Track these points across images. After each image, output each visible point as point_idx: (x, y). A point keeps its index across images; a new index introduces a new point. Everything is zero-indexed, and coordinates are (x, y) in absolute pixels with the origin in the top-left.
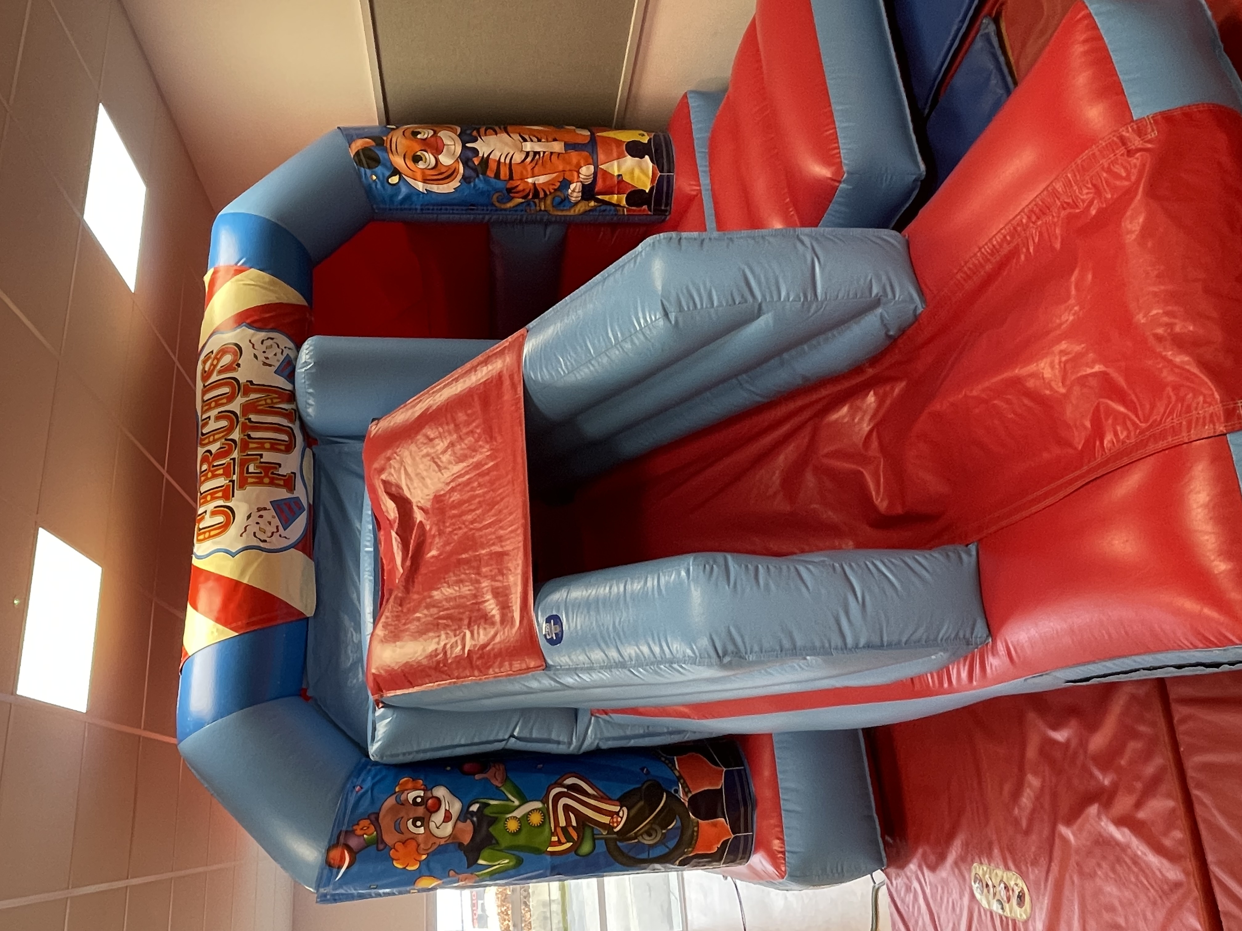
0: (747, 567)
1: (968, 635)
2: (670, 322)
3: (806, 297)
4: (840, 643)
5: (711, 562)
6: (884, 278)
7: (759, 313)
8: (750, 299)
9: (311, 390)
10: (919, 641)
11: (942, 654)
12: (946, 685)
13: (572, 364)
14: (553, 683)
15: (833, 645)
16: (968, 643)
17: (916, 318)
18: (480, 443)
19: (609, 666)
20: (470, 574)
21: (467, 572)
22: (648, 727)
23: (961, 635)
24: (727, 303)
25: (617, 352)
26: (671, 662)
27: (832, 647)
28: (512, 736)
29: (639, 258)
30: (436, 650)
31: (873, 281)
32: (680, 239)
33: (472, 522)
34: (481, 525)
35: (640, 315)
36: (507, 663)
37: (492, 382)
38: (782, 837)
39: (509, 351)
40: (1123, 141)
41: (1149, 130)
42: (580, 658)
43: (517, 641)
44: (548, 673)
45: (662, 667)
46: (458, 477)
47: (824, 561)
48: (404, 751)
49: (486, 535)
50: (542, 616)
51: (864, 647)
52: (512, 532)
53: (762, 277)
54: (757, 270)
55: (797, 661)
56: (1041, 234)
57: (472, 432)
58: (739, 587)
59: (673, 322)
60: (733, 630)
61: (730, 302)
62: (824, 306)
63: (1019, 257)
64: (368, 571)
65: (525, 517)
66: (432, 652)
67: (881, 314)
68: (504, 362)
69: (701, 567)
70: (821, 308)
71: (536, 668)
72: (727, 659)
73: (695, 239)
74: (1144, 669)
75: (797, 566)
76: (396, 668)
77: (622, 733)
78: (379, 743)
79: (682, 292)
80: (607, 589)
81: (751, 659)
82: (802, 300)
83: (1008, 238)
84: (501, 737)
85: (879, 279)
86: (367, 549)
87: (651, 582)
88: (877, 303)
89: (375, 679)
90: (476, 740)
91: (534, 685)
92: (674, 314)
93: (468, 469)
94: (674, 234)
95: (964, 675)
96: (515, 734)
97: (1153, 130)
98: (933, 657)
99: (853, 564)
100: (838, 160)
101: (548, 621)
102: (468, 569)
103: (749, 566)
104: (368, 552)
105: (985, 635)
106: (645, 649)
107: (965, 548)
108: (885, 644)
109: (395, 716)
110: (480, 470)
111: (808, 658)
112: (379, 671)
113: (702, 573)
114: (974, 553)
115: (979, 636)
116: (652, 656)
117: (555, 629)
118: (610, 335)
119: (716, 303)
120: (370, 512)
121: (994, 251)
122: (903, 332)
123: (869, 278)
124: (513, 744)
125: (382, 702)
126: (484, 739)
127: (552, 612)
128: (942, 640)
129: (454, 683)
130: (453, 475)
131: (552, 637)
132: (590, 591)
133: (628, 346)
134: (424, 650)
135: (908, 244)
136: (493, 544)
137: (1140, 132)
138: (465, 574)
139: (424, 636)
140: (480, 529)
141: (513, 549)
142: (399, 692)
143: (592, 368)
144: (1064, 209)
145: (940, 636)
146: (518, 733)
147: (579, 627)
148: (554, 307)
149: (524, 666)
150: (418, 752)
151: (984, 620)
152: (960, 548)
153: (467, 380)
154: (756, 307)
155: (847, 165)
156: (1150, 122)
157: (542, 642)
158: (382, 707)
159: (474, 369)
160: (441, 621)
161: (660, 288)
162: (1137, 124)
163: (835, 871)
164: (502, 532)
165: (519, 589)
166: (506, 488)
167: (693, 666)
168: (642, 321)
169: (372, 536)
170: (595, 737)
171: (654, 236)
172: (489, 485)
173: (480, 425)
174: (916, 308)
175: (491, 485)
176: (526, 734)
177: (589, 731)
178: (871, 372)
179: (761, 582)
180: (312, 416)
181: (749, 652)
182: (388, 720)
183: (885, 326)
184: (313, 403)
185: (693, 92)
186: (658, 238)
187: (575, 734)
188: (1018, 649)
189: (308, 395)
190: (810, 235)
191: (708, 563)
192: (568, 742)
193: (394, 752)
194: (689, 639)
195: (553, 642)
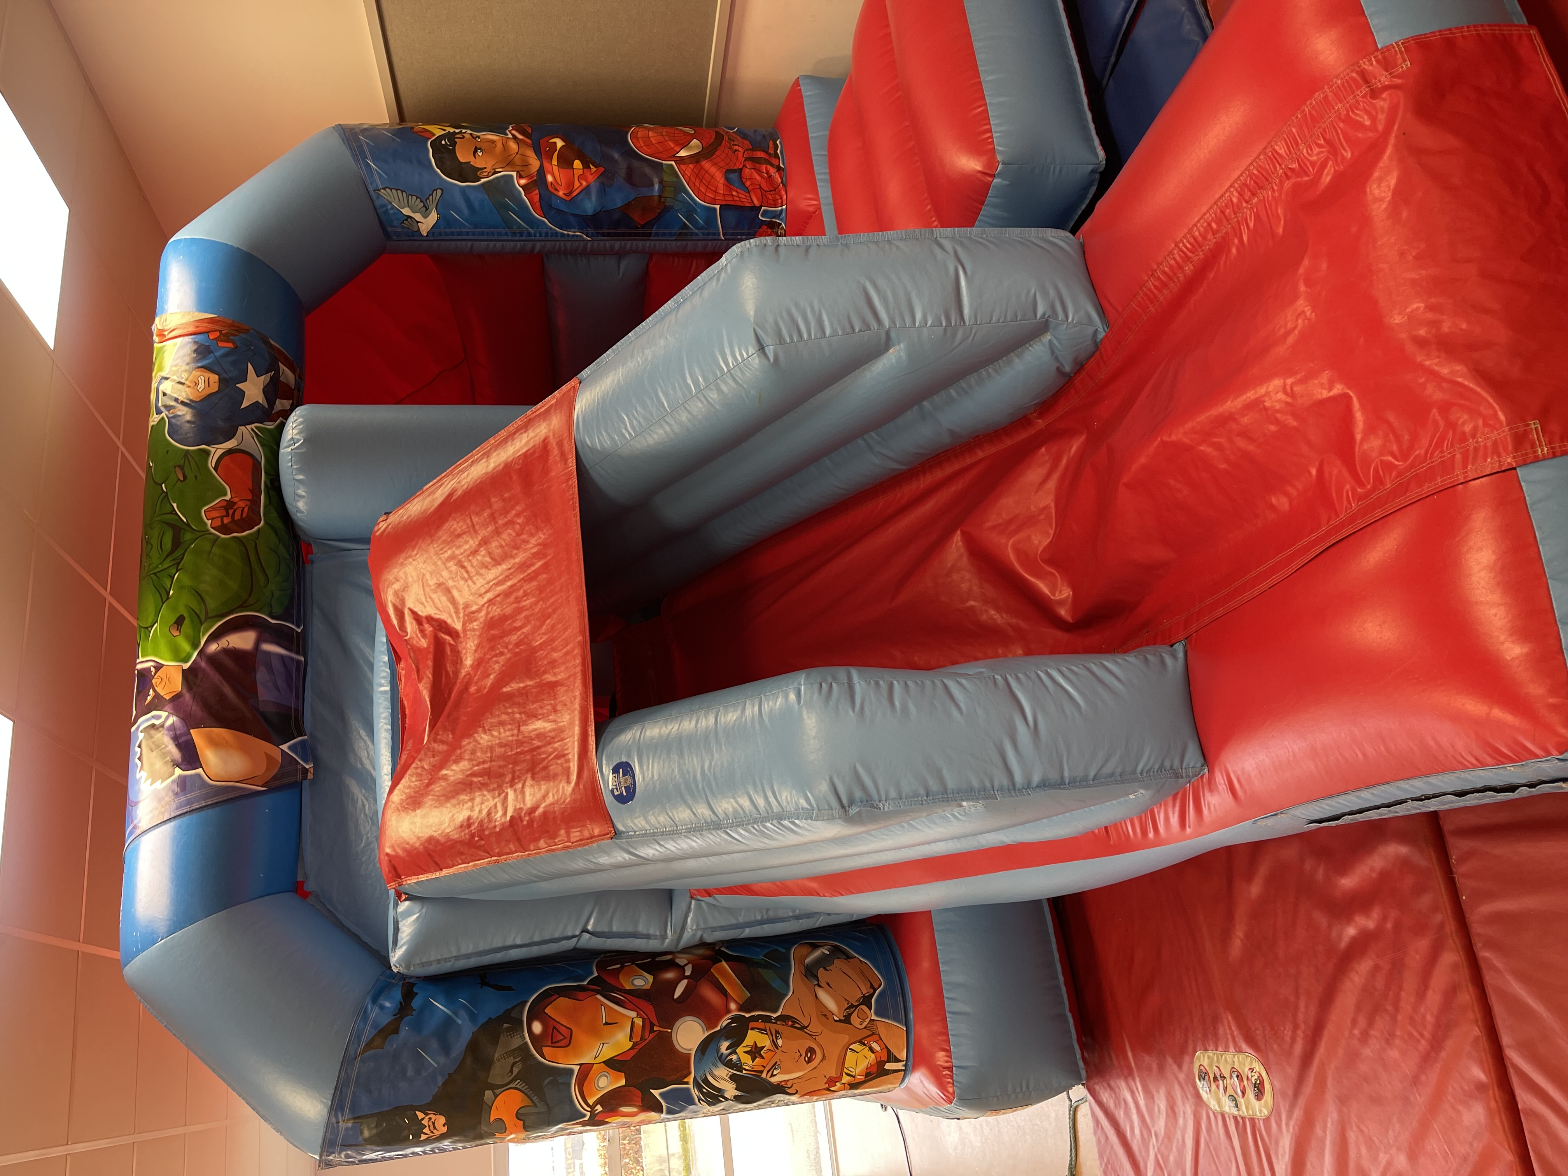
0: (877, 683)
1: (1176, 763)
2: (768, 359)
3: (948, 320)
4: (1005, 782)
5: (830, 680)
6: (1052, 293)
7: (887, 344)
8: (874, 325)
9: (302, 479)
10: (1112, 775)
11: (1143, 791)
12: (1151, 835)
13: (640, 423)
14: (627, 856)
15: (996, 784)
16: (1177, 776)
17: (1097, 346)
18: (524, 537)
19: (697, 829)
20: (513, 713)
21: (510, 711)
22: (768, 910)
23: (1167, 764)
24: (843, 329)
25: (700, 405)
26: (779, 817)
27: (996, 789)
28: (585, 931)
29: (723, 275)
30: (469, 818)
31: (1038, 296)
32: (778, 244)
35: (727, 351)
36: (562, 832)
37: (534, 452)
38: (948, 1048)
39: (556, 410)
40: (1365, 77)
41: (1400, 61)
42: (658, 819)
43: (575, 801)
44: (617, 841)
45: (768, 825)
46: (497, 585)
47: (982, 673)
48: (439, 958)
50: (608, 765)
51: (1037, 786)
52: (567, 653)
53: (889, 294)
54: (882, 283)
55: (949, 809)
56: (1257, 217)
57: (511, 523)
58: (866, 709)
59: (772, 360)
60: (860, 769)
61: (848, 329)
62: (974, 331)
63: (1229, 251)
64: (385, 718)
65: (582, 633)
66: (463, 821)
67: (1050, 341)
68: (549, 425)
69: (816, 686)
70: (970, 335)
71: (602, 835)
72: (853, 810)
73: (799, 245)
74: (1413, 799)
75: (945, 680)
76: (417, 844)
77: (733, 921)
78: (404, 948)
79: (782, 317)
80: (693, 723)
81: (886, 809)
82: (944, 324)
83: (1214, 225)
84: (570, 934)
85: (1045, 293)
86: (383, 689)
87: (751, 710)
88: (1043, 327)
89: (390, 861)
90: (537, 938)
91: (604, 860)
92: (771, 346)
93: (507, 573)
94: (769, 240)
95: (1174, 820)
96: (589, 928)
97: (1404, 61)
98: (1131, 796)
99: (1020, 675)
100: (991, 147)
101: (615, 771)
102: (510, 707)
103: (881, 682)
104: (385, 692)
105: (1199, 765)
106: (745, 803)
107: (1170, 649)
108: (1067, 782)
109: (424, 910)
110: (526, 574)
111: (964, 804)
112: (394, 850)
113: (816, 695)
114: (1181, 655)
115: (1191, 766)
116: (754, 811)
117: (626, 781)
118: (689, 381)
119: (828, 332)
120: (384, 640)
121: (1197, 245)
122: (1080, 366)
123: (1032, 292)
124: (587, 942)
125: (406, 894)
126: (547, 937)
127: (620, 758)
128: (1141, 773)
129: (496, 862)
130: (488, 583)
131: (622, 793)
132: (670, 727)
133: (713, 395)
134: (452, 819)
135: (1083, 250)
136: (545, 672)
137: (1387, 64)
138: (508, 714)
139: (454, 801)
141: (569, 677)
142: (423, 878)
143: (667, 428)
144: (1288, 177)
145: (1139, 768)
146: (593, 927)
147: (656, 778)
148: (614, 347)
149: (586, 834)
150: (457, 958)
151: (1197, 741)
152: (1164, 651)
153: (502, 454)
154: (883, 336)
155: (1001, 152)
156: (1400, 49)
157: (609, 800)
158: (405, 900)
159: (511, 436)
160: (475, 779)
161: (752, 313)
162: (1382, 53)
163: (1018, 1090)
164: (555, 655)
165: (577, 730)
166: (559, 596)
167: (809, 821)
168: (730, 360)
169: (388, 670)
170: (697, 927)
171: (742, 243)
172: (538, 592)
173: (522, 511)
174: (1096, 332)
175: (541, 593)
176: (603, 928)
177: (689, 920)
178: (1041, 423)
179: (897, 703)
180: (303, 513)
181: (884, 798)
182: (415, 916)
183: (1057, 359)
184: (304, 494)
185: (807, 77)
186: (748, 246)
187: (669, 924)
188: (1242, 780)
189: (296, 484)
190: (952, 239)
191: (825, 680)
192: (661, 936)
193: (424, 960)
194: (802, 784)
195: (622, 799)
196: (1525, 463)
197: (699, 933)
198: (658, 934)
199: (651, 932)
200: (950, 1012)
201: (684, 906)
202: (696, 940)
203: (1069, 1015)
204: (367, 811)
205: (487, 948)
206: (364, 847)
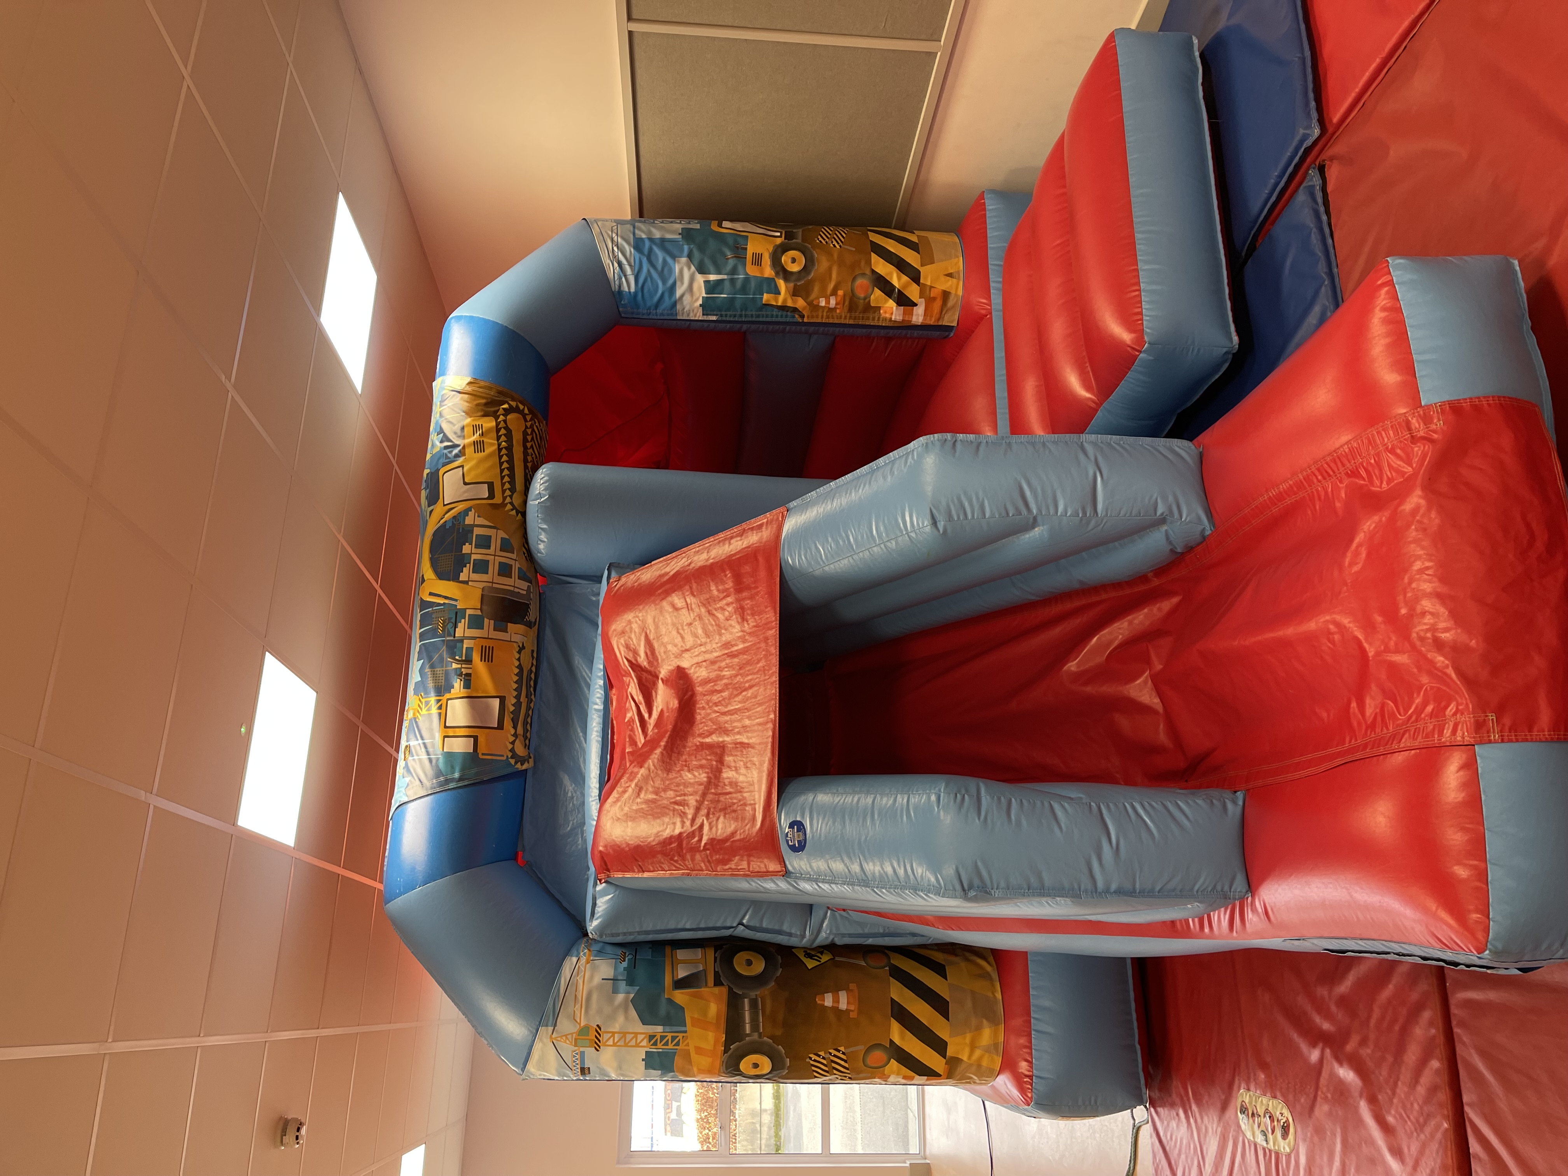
0: (999, 799)
1: (1226, 888)
2: (938, 530)
3: (1084, 513)
4: (1090, 886)
5: (963, 792)
6: (1171, 498)
7: (1034, 524)
8: (1024, 511)
9: (545, 526)
10: (1174, 890)
11: (1199, 903)
12: (1207, 930)
13: (832, 554)
14: (790, 887)
15: (1082, 888)
16: (1226, 897)
17: (1204, 539)
18: (731, 622)
19: (851, 881)
23: (1219, 888)
24: (1000, 514)
25: (880, 549)
26: (914, 887)
27: (1082, 890)
28: (741, 923)
29: (911, 457)
30: (671, 837)
31: (1159, 501)
32: (956, 441)
33: (716, 704)
34: (726, 710)
35: (907, 517)
36: (744, 862)
38: (1030, 1059)
39: (767, 528)
40: (1409, 426)
41: (1435, 419)
42: (822, 867)
43: (758, 837)
44: (786, 877)
45: (907, 892)
47: (1081, 798)
48: (625, 931)
49: (732, 721)
50: (786, 820)
51: (1115, 892)
52: (759, 724)
53: (1039, 490)
54: (1035, 482)
55: (1046, 900)
57: (723, 609)
58: (989, 820)
59: (941, 532)
60: (979, 864)
61: (1004, 513)
62: (1104, 521)
63: (1305, 509)
64: (597, 731)
65: (773, 712)
66: (666, 838)
67: (1166, 531)
68: (761, 536)
69: (952, 796)
70: (1101, 524)
71: (776, 872)
72: (972, 893)
73: (972, 442)
75: (1051, 803)
76: (626, 849)
78: (600, 920)
79: (953, 502)
81: (996, 896)
82: (1080, 516)
83: (1295, 488)
84: (728, 925)
85: (1165, 499)
86: (596, 707)
87: (901, 801)
88: (1162, 521)
89: (601, 857)
90: (702, 925)
91: (771, 886)
92: (942, 523)
93: (715, 646)
94: (949, 436)
95: (1225, 923)
96: (745, 921)
97: (1439, 420)
98: (1189, 906)
99: (1111, 804)
100: (1140, 327)
101: (791, 825)
102: (710, 755)
103: (1002, 798)
104: (596, 710)
105: (1244, 891)
106: (889, 871)
107: (1232, 796)
108: (1138, 891)
109: (617, 892)
110: (730, 651)
111: (1058, 898)
112: (607, 850)
113: (952, 802)
114: (1241, 803)
115: (1238, 890)
116: (895, 878)
117: (798, 836)
118: (875, 535)
119: (988, 515)
120: (601, 667)
121: (1281, 497)
122: (1190, 549)
123: (1154, 498)
124: (741, 931)
125: (606, 880)
126: (711, 925)
127: (796, 817)
128: (1197, 892)
129: (687, 874)
131: (795, 844)
133: (891, 545)
134: (657, 835)
135: (1200, 455)
136: (739, 733)
137: (1426, 419)
138: (708, 760)
139: (658, 820)
140: (724, 714)
141: (759, 744)
142: (629, 876)
143: (853, 561)
145: (1196, 888)
146: (749, 921)
147: (822, 835)
149: (763, 868)
150: (639, 933)
151: (1244, 874)
152: (1227, 794)
153: (720, 552)
154: (1031, 520)
155: (1149, 333)
156: (1437, 410)
157: (784, 848)
158: (604, 884)
160: (677, 807)
161: (930, 494)
162: (1424, 410)
163: (1087, 1102)
164: (747, 722)
165: (764, 786)
166: (755, 676)
167: (937, 896)
168: (908, 523)
169: (603, 693)
170: (830, 931)
171: (928, 436)
172: (738, 668)
173: (732, 603)
174: (1204, 529)
175: (740, 669)
176: (755, 923)
177: (824, 925)
178: (1156, 582)
179: (1013, 817)
180: (543, 554)
181: (995, 887)
182: (610, 897)
183: (1170, 543)
184: (546, 540)
185: (993, 191)
186: (932, 439)
187: (808, 927)
188: (1275, 910)
189: (540, 530)
190: (1094, 444)
191: (959, 791)
192: (801, 935)
193: (614, 932)
194: (935, 868)
195: (793, 849)
196: (1481, 743)
197: (831, 937)
198: (798, 933)
199: (793, 931)
200: (1035, 1030)
201: (821, 913)
202: (828, 942)
203: (1138, 1047)
204: (575, 802)
205: (663, 928)
206: (570, 831)
